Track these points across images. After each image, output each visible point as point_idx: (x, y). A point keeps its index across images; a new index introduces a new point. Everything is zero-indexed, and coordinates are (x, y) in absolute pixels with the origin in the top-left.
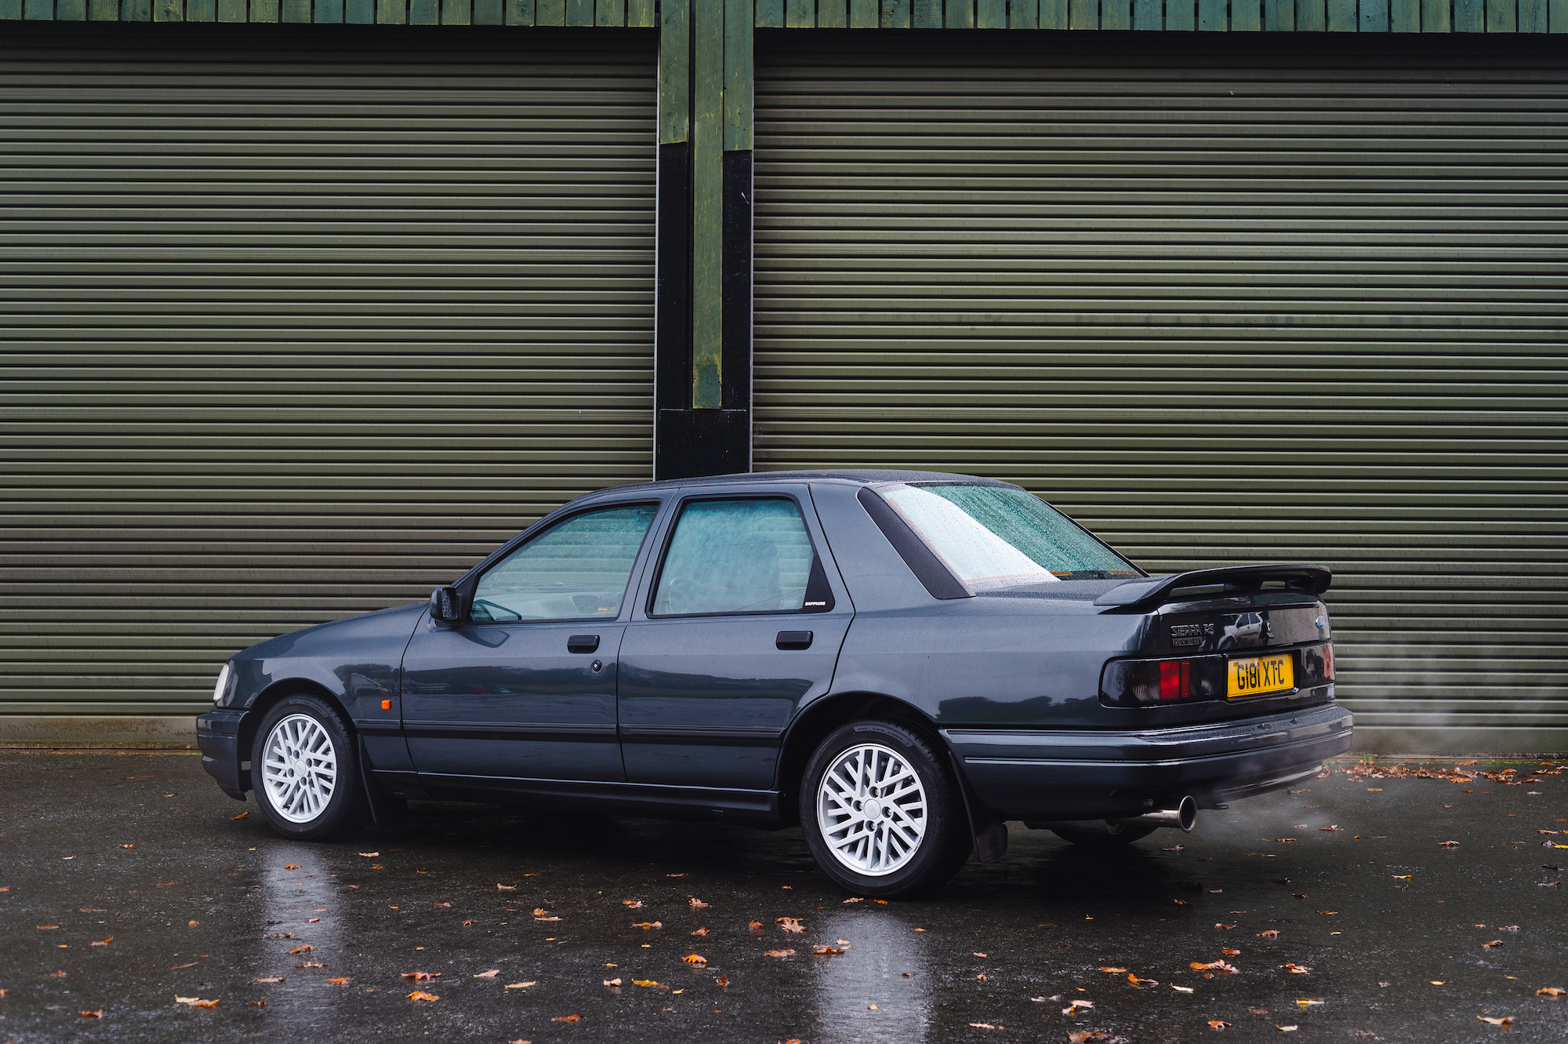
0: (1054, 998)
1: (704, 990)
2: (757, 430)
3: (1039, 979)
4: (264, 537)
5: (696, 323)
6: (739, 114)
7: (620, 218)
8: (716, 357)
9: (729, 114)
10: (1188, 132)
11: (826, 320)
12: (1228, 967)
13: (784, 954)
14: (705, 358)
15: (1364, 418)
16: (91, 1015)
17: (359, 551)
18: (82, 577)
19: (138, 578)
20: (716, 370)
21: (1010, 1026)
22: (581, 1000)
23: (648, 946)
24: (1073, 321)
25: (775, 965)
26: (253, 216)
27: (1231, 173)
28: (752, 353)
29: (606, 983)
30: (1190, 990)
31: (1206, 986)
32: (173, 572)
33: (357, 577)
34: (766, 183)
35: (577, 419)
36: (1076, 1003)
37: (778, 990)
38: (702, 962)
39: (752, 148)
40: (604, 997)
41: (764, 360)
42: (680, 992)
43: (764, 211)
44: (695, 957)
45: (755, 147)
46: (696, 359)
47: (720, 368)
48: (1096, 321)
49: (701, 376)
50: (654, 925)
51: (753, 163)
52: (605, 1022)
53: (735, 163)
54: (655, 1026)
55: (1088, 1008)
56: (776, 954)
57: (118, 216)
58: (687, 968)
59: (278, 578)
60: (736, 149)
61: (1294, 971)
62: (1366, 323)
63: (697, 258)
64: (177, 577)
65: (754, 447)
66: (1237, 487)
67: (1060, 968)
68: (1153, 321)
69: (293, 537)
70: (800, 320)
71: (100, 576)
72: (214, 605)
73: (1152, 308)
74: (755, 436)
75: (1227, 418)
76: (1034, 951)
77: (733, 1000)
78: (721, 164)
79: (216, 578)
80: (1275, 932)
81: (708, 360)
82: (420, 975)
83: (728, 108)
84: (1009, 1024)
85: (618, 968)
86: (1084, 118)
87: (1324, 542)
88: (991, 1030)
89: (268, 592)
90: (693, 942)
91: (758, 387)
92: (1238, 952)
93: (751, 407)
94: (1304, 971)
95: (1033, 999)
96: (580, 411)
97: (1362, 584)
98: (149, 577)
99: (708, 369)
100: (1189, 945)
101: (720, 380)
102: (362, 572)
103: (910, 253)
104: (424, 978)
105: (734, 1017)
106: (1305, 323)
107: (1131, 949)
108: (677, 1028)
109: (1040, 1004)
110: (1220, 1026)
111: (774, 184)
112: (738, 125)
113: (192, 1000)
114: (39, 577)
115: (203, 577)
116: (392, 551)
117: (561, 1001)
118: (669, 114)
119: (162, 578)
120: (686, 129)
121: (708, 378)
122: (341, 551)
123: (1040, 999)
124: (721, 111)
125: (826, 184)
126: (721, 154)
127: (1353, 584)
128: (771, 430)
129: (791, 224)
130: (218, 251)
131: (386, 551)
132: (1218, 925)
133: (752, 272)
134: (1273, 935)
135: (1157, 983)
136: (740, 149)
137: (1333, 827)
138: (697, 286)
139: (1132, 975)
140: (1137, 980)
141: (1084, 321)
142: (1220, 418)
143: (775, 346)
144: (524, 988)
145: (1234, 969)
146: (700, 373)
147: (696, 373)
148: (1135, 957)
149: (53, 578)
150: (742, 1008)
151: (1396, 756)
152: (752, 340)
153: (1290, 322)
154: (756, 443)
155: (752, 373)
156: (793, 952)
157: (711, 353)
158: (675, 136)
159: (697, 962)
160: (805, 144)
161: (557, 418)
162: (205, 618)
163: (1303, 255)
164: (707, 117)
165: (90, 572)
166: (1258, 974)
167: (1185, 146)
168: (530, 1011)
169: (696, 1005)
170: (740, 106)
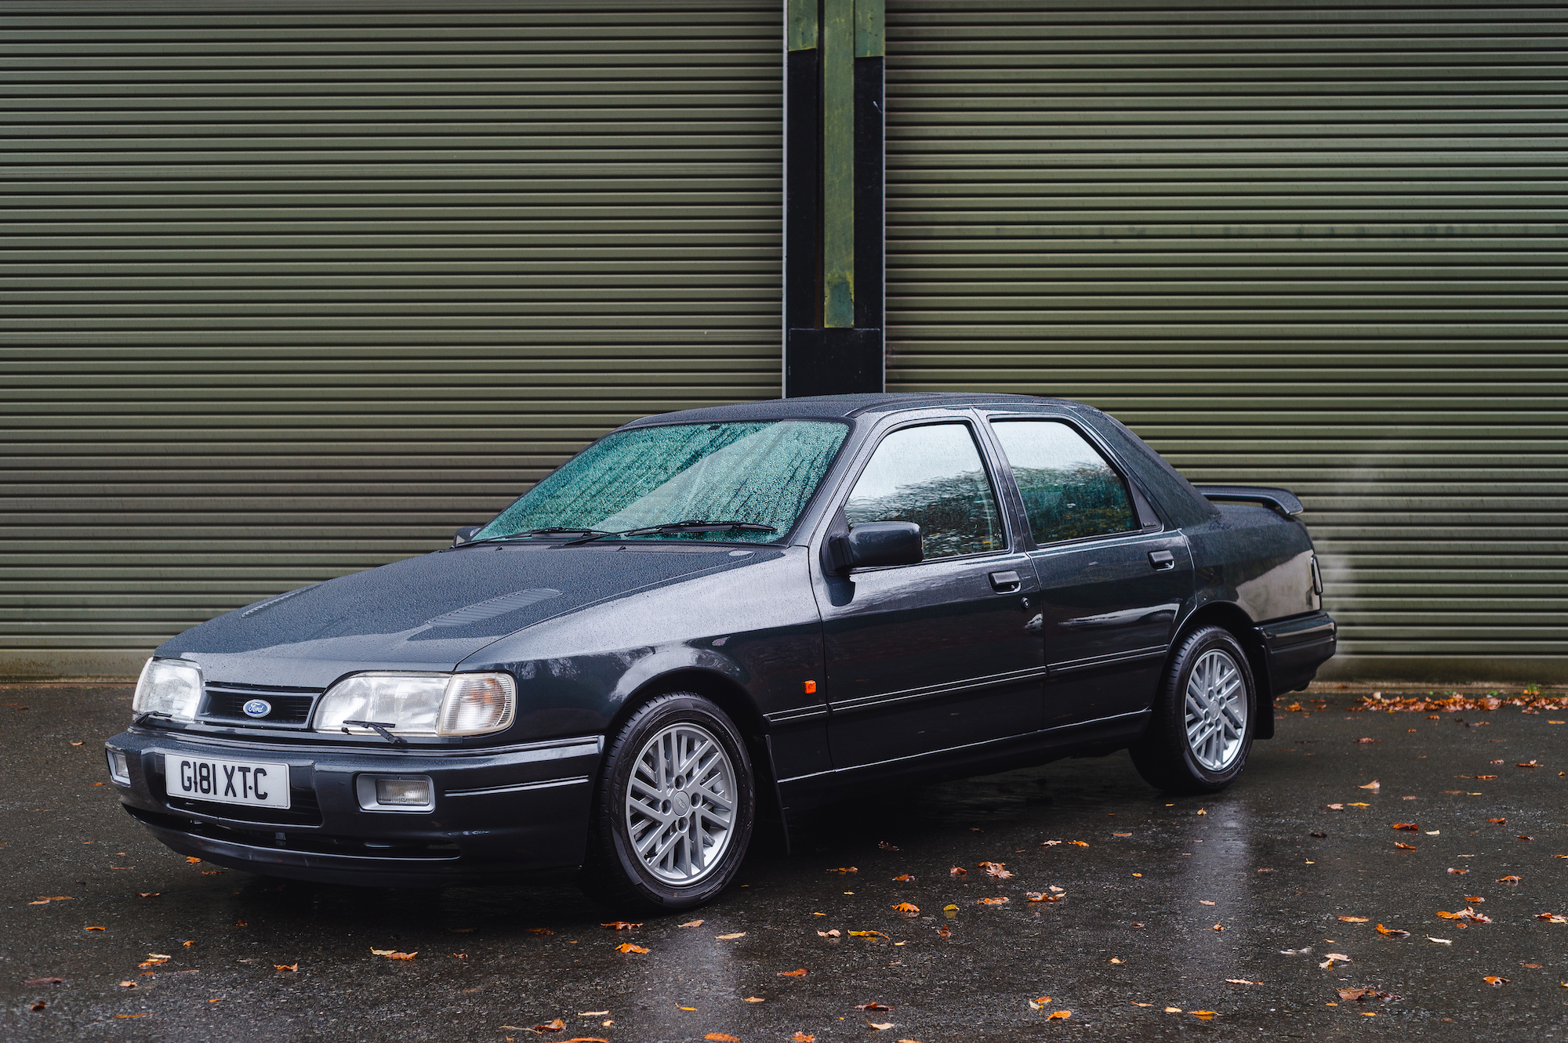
0: (1305, 950)
1: (926, 942)
2: (890, 349)
3: (1280, 929)
4: (380, 464)
5: (828, 239)
6: (871, 18)
7: (746, 129)
8: (848, 273)
9: (860, 19)
10: (1343, 33)
11: (962, 234)
12: (1480, 916)
13: (998, 902)
14: (837, 276)
15: (1529, 333)
16: (286, 970)
17: (479, 478)
18: (194, 506)
19: (252, 507)
20: (848, 287)
21: (1269, 982)
22: (801, 952)
23: (851, 893)
24: (1221, 233)
25: (992, 914)
26: (365, 131)
27: (1387, 76)
28: (884, 269)
29: (821, 934)
30: (1448, 942)
31: (1464, 938)
32: (288, 501)
33: (477, 505)
34: (898, 91)
35: (703, 339)
36: (1333, 957)
37: (1006, 942)
38: (915, 911)
39: (883, 54)
40: (824, 950)
41: (897, 277)
42: (902, 944)
43: (896, 120)
44: (907, 906)
45: (887, 53)
46: (828, 276)
47: (852, 285)
48: (1246, 233)
49: (832, 294)
50: (850, 870)
51: (884, 71)
52: (835, 977)
53: (866, 70)
54: (889, 981)
55: (1345, 962)
56: (989, 902)
57: (226, 132)
58: (899, 918)
59: (395, 507)
60: (868, 55)
61: (1553, 921)
62: (1531, 232)
63: (827, 171)
64: (292, 506)
65: (887, 368)
66: (1394, 406)
67: (1298, 917)
68: (1305, 232)
69: (410, 464)
70: (935, 234)
71: (213, 506)
72: (330, 534)
73: (1303, 218)
74: (888, 356)
75: (1382, 333)
76: (1264, 900)
77: (962, 953)
78: (852, 71)
79: (332, 507)
80: (1516, 878)
81: (840, 277)
82: (621, 926)
83: (859, 13)
84: (1267, 980)
85: (828, 917)
86: (1233, 19)
87: (1486, 463)
88: (1251, 987)
89: (386, 521)
90: (898, 889)
91: (891, 305)
92: (1483, 900)
93: (884, 326)
94: (1563, 921)
95: (1283, 952)
96: (706, 331)
97: (1525, 506)
98: (262, 506)
99: (839, 287)
100: (1427, 892)
101: (853, 298)
102: (482, 500)
103: (1049, 163)
104: (625, 928)
105: (969, 971)
106: (1466, 232)
107: (1366, 896)
108: (914, 985)
109: (1291, 957)
110: (1498, 983)
111: (906, 92)
112: (869, 30)
113: (390, 952)
114: (150, 507)
115: (318, 506)
116: (513, 478)
117: (779, 953)
118: (798, 20)
119: (276, 507)
120: (816, 35)
121: (840, 296)
122: (460, 478)
123: (1290, 952)
124: (852, 15)
125: (960, 91)
126: (852, 61)
127: (1516, 506)
128: (904, 349)
129: (925, 134)
130: (329, 168)
131: (507, 478)
132: (1450, 870)
133: (884, 185)
134: (1513, 881)
135: (1409, 934)
136: (873, 55)
137: (1532, 763)
138: (828, 200)
139: (1381, 926)
140: (1386, 931)
141: (1233, 232)
142: (1375, 333)
143: (908, 262)
144: (736, 940)
145: (1486, 918)
146: (832, 290)
147: (827, 291)
148: (1373, 905)
149: (165, 507)
150: (974, 962)
151: (1560, 686)
152: (884, 255)
153: (1450, 232)
154: (890, 363)
155: (884, 291)
156: (1006, 899)
157: (843, 270)
158: (804, 42)
159: (909, 911)
160: (939, 49)
161: (682, 339)
162: (322, 548)
163: (1464, 161)
164: (837, 23)
165: (202, 501)
166: (1514, 924)
167: (1339, 47)
168: (751, 965)
169: (925, 959)
170: (872, 10)
